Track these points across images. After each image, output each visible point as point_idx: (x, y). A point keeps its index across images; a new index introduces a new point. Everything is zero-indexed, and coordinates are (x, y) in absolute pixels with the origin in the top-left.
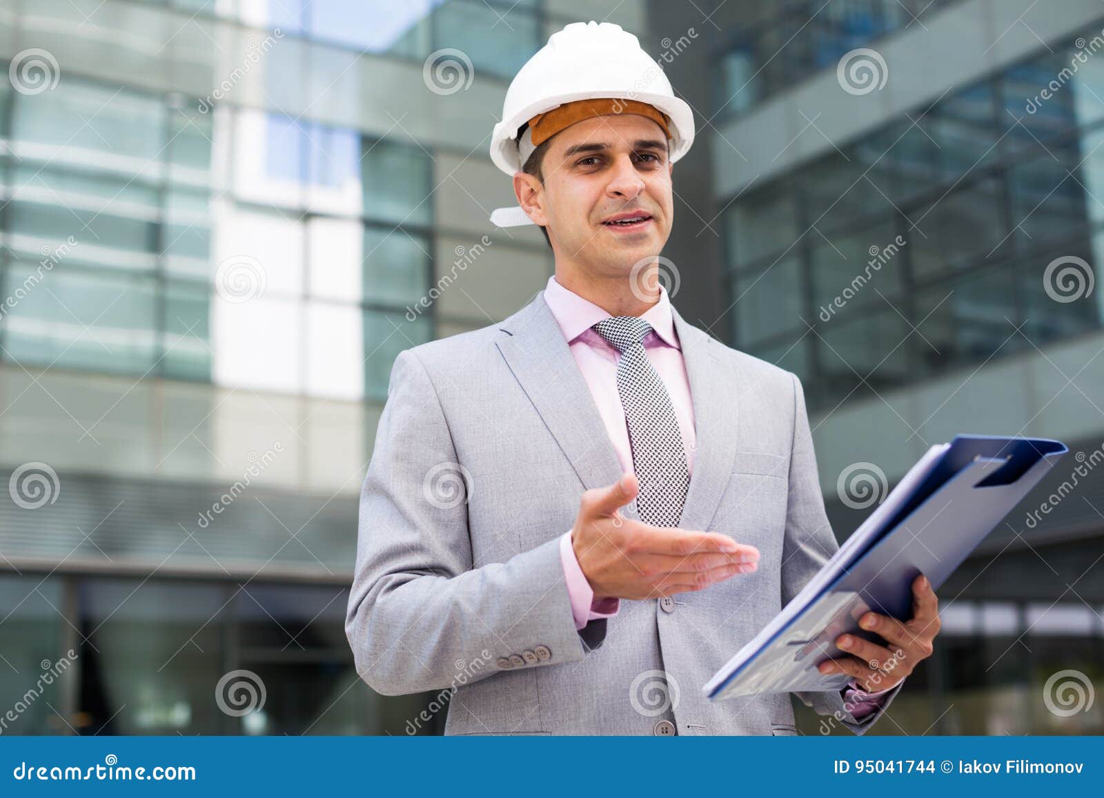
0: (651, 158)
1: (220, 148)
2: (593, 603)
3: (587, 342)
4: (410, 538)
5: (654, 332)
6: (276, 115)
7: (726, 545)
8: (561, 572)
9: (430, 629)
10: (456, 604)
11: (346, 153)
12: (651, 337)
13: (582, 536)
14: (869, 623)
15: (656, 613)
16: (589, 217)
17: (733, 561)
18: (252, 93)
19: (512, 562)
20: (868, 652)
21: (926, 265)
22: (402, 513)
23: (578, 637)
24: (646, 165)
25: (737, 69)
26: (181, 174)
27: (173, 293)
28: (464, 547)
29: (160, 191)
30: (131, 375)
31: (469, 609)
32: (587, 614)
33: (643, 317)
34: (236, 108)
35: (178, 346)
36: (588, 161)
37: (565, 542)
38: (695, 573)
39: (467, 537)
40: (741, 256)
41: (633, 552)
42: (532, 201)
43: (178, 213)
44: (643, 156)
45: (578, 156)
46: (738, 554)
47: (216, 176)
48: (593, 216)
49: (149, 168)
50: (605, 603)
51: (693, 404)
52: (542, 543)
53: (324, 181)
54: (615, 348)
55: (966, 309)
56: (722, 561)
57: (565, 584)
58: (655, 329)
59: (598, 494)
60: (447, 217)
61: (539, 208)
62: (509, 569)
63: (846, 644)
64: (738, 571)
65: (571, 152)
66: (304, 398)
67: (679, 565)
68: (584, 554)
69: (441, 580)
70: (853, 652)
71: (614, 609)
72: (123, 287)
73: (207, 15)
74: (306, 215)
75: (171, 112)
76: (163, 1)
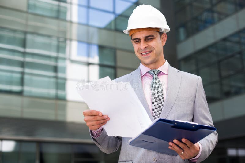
1: (67, 49)
18: (74, 37)
21: (224, 73)
25: (182, 31)
26: (61, 55)
27: (59, 81)
33: (158, 69)
34: (71, 40)
35: (60, 93)
47: (67, 55)
48: (139, 52)
54: (152, 75)
58: (162, 71)
73: (65, 20)
74: (89, 64)
75: (59, 42)
76: (57, 18)
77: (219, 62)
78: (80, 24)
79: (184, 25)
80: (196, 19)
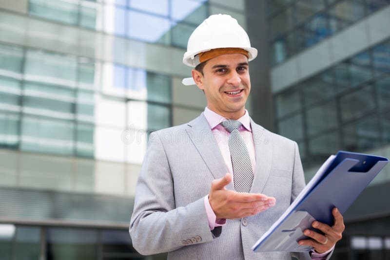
0: (243, 69)
1: (97, 77)
2: (216, 221)
3: (219, 129)
4: (152, 198)
5: (243, 126)
6: (117, 64)
7: (264, 198)
8: (204, 209)
9: (158, 230)
10: (167, 221)
11: (141, 77)
12: (241, 127)
13: (212, 196)
14: (316, 225)
15: (240, 226)
16: (219, 90)
17: (266, 203)
18: (108, 56)
19: (188, 206)
20: (316, 236)
21: (347, 116)
22: (150, 189)
23: (211, 233)
24: (241, 71)
25: (279, 47)
26: (83, 85)
27: (80, 127)
28: (173, 202)
29: (75, 91)
30: (66, 156)
31: (172, 223)
32: (214, 224)
33: (239, 120)
34: (103, 62)
35: (82, 146)
36: (220, 70)
37: (206, 199)
38: (252, 209)
39: (173, 198)
40: (281, 113)
41: (230, 202)
42: (199, 80)
43: (82, 99)
44: (240, 68)
45: (217, 68)
46: (268, 200)
47: (96, 86)
48: (221, 90)
49: (72, 84)
50: (221, 220)
51: (255, 151)
52: (198, 199)
53: (134, 88)
54: (228, 131)
55: (361, 132)
56: (262, 203)
57: (206, 214)
58: (243, 124)
59: (217, 181)
60: (177, 100)
61: (201, 83)
62: (186, 209)
63: (308, 233)
64: (268, 206)
65: (215, 67)
66: (126, 164)
67: (248, 206)
68: (213, 203)
69: (163, 213)
70: (310, 236)
71: (224, 223)
72: (63, 125)
73: (93, 30)
74: (127, 100)
75: (79, 64)
76: (77, 25)
77: (338, 98)
78: (117, 36)
79: (282, 38)
80: (302, 28)
